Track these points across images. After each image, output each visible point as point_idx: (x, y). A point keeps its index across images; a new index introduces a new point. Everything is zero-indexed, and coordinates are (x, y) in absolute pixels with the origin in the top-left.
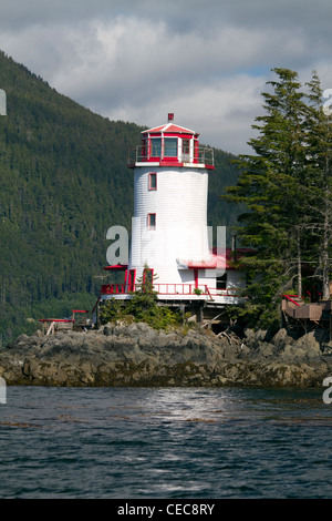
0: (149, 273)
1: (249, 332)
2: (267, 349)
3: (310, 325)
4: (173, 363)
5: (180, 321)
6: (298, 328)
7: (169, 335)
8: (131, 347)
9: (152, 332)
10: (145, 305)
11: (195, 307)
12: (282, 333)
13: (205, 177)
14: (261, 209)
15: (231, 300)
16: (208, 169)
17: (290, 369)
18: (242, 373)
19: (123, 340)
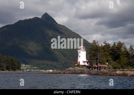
0: (79, 62)
1: (90, 68)
2: (92, 70)
3: (96, 68)
4: (81, 72)
5: (83, 67)
6: (95, 68)
7: (81, 69)
8: (76, 70)
9: (79, 68)
10: (79, 65)
11: (84, 66)
12: (93, 68)
13: (86, 52)
14: (91, 55)
15: (88, 65)
16: (86, 51)
17: (93, 72)
18: (88, 73)
19: (76, 69)
